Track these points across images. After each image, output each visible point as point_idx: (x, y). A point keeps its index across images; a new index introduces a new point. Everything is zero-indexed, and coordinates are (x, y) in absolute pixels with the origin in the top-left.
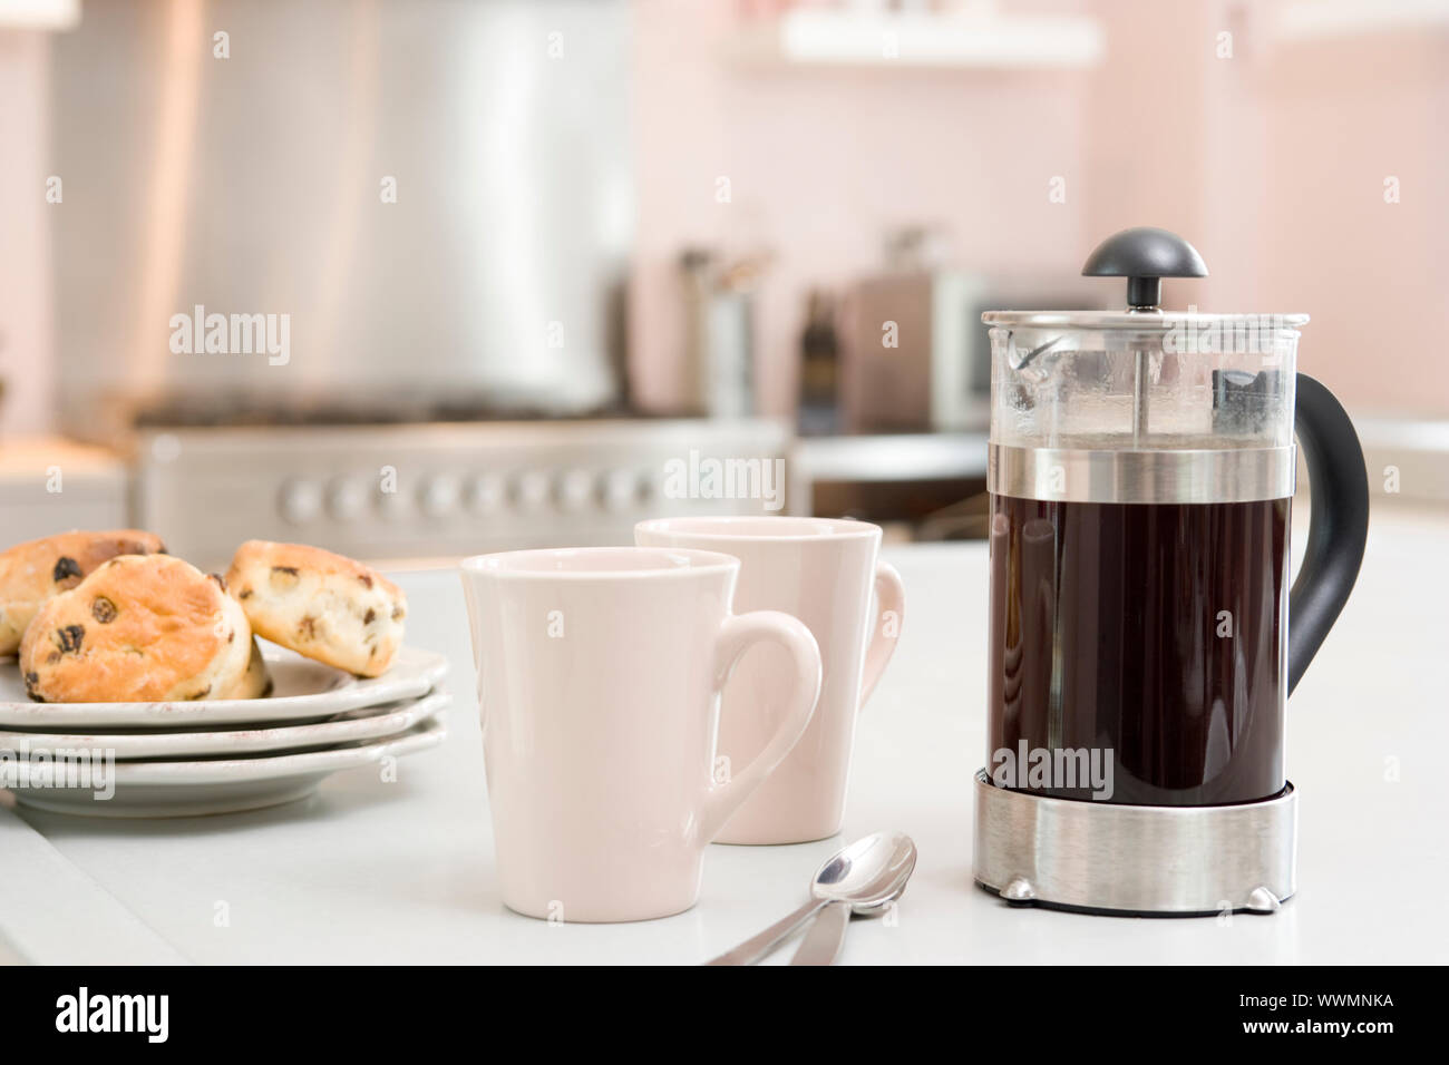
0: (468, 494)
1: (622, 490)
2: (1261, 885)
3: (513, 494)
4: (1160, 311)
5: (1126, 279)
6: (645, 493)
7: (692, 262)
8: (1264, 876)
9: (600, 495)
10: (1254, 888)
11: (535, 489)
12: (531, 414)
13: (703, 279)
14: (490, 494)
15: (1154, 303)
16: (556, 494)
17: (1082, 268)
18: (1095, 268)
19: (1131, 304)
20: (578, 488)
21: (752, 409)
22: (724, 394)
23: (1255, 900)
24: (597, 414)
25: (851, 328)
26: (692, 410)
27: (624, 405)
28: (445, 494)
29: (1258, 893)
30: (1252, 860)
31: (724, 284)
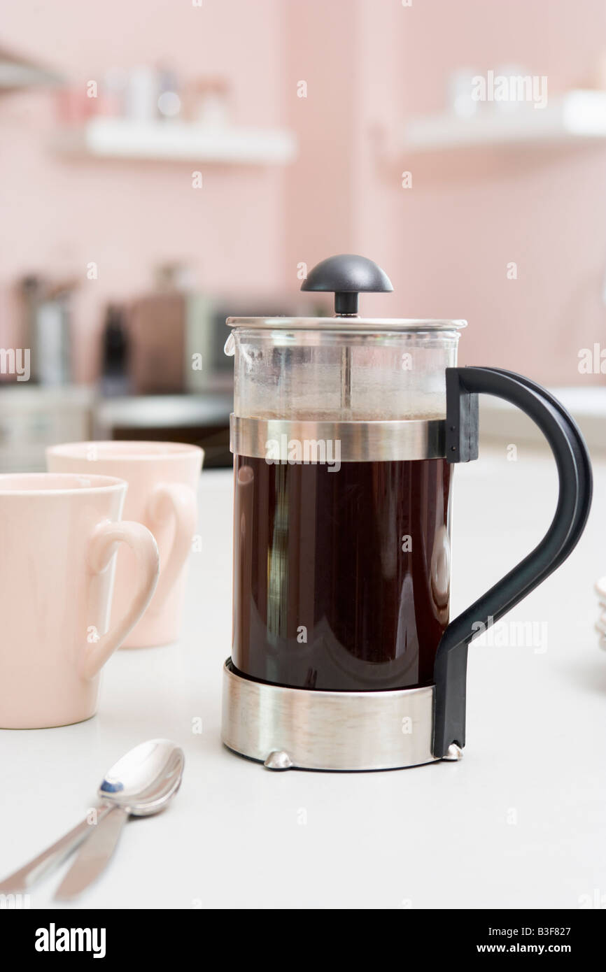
4: (359, 317)
5: (334, 293)
7: (28, 284)
15: (355, 311)
17: (300, 286)
18: (310, 285)
19: (337, 312)
31: (51, 298)
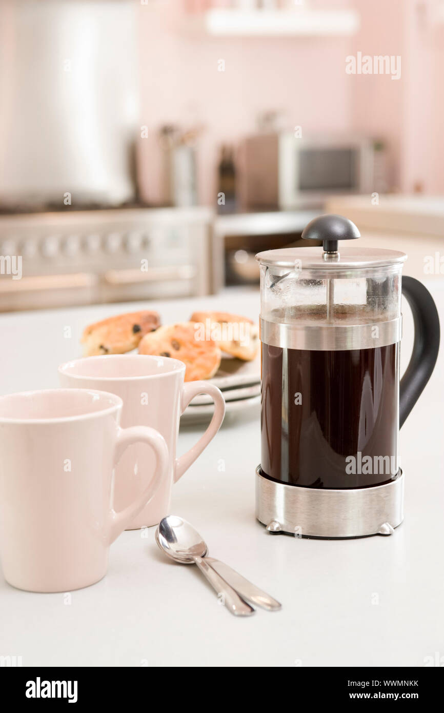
0: (63, 245)
1: (135, 242)
2: (386, 522)
3: (84, 245)
6: (146, 243)
7: (166, 131)
8: (388, 517)
9: (125, 245)
10: (383, 523)
11: (94, 243)
12: (94, 206)
13: (171, 140)
14: (74, 246)
16: (104, 245)
20: (115, 242)
21: (196, 202)
22: (183, 195)
23: (383, 529)
24: (124, 206)
25: (242, 163)
26: (168, 203)
27: (137, 201)
28: (52, 247)
29: (384, 526)
30: (383, 511)
31: (182, 142)
